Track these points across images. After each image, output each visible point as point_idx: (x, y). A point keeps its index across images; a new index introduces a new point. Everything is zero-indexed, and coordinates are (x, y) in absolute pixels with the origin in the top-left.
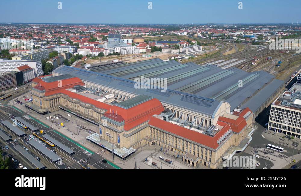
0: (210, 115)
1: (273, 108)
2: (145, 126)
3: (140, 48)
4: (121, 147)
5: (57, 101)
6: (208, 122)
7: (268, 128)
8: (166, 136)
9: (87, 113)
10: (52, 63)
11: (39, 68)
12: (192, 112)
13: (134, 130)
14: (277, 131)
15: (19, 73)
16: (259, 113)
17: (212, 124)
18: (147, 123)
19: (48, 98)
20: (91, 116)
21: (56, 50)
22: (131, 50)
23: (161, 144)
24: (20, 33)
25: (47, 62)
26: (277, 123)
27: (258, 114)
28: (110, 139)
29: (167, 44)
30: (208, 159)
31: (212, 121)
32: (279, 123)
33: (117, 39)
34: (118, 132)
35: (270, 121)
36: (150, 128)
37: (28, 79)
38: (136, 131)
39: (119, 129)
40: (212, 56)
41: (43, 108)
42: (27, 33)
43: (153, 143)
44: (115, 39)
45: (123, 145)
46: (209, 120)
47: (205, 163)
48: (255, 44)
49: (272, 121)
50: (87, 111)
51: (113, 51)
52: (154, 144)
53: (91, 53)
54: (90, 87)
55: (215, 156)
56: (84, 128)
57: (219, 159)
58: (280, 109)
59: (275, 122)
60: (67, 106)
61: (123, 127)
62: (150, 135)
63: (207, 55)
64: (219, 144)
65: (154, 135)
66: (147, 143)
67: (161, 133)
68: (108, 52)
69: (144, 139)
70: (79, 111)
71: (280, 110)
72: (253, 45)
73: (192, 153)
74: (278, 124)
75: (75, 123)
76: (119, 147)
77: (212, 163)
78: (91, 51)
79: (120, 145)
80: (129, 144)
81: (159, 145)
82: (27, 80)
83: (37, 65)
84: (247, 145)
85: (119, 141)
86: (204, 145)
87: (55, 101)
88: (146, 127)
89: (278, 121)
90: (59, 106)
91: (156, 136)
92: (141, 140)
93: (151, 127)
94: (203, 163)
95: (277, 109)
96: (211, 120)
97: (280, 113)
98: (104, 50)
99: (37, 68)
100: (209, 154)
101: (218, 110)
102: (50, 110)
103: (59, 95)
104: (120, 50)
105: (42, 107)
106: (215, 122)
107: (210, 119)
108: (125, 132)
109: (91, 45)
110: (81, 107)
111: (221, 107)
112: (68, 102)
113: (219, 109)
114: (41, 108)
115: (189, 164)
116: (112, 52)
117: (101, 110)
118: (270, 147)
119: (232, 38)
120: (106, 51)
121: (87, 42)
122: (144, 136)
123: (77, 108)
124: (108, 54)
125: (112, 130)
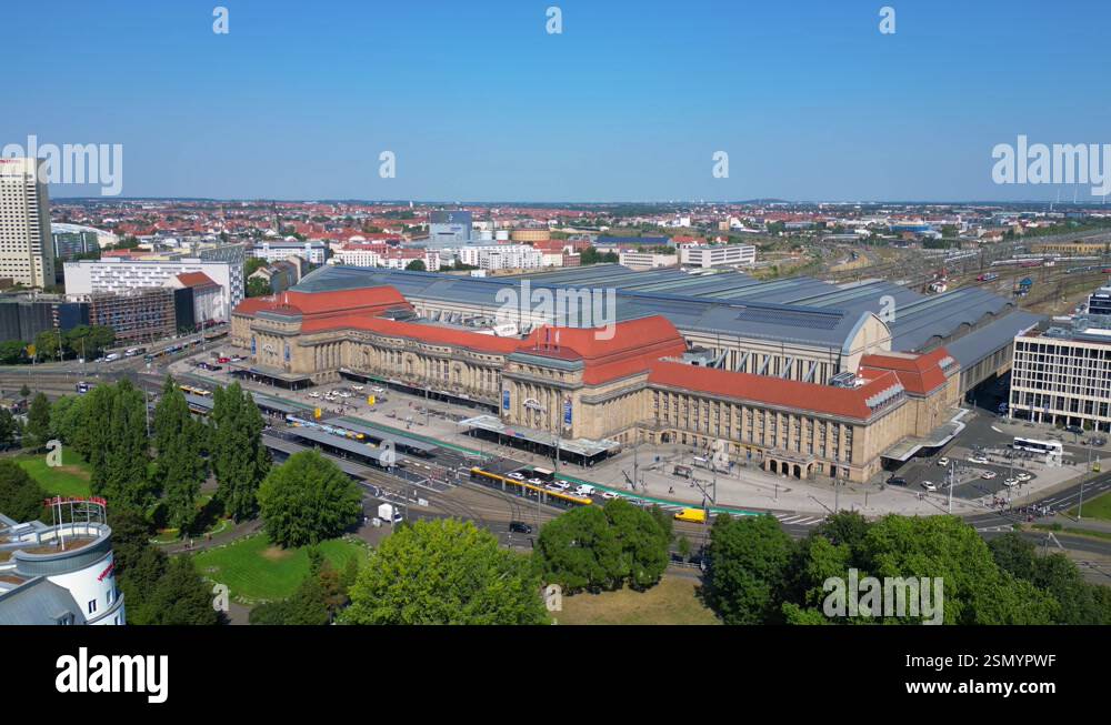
0: (834, 347)
1: (1020, 345)
2: (640, 387)
3: (544, 253)
4: (575, 435)
5: (333, 354)
6: (830, 370)
7: (1011, 411)
8: (707, 410)
9: (442, 377)
10: (268, 278)
11: (236, 288)
12: (779, 344)
13: (611, 387)
14: (1036, 419)
15: (183, 290)
16: (978, 382)
17: (842, 370)
18: (644, 377)
19: (310, 338)
20: (455, 384)
21: (259, 254)
22: (516, 257)
23: (690, 439)
24: (105, 221)
25: (254, 275)
26: (1036, 391)
27: (974, 383)
28: (538, 418)
29: (629, 245)
30: (843, 455)
31: (842, 364)
32: (1042, 392)
33: (460, 225)
34: (567, 389)
35: (1013, 388)
36: (652, 393)
37: (204, 317)
38: (616, 394)
39: (569, 379)
40: (792, 272)
41: (293, 369)
42: (131, 219)
43: (665, 438)
44: (456, 226)
45: (581, 432)
46: (834, 362)
47: (833, 469)
48: (934, 247)
49: (1023, 389)
50: (442, 369)
51: (455, 256)
52: (667, 441)
53: (382, 262)
54: (433, 316)
55: (863, 439)
56: (438, 413)
57: (874, 458)
58: (1043, 346)
59: (1031, 390)
60: (367, 366)
61: (580, 377)
62: (653, 415)
63: (775, 268)
64: (872, 408)
65: (667, 415)
66: (647, 437)
67: (691, 401)
68: (438, 263)
69: (637, 425)
70: (411, 375)
71: (1042, 350)
72: (929, 250)
73: (792, 444)
74: (1039, 395)
75: (404, 405)
76: (567, 435)
77: (857, 466)
78: (382, 257)
79: (571, 431)
80: (598, 426)
81: (684, 442)
82: (201, 319)
83: (231, 275)
84: (950, 437)
85: (569, 418)
86: (829, 413)
87: (330, 352)
88: (642, 390)
89: (1039, 386)
90: (342, 370)
91: (672, 414)
92: (629, 428)
93: (656, 391)
94: (827, 469)
95: (1034, 347)
96: (839, 359)
97: (1042, 358)
98: (427, 255)
99: (231, 283)
100: (843, 439)
101: (858, 330)
102: (313, 379)
103: (342, 335)
104: (476, 254)
105: (289, 367)
106: (851, 364)
107: (836, 357)
108: (587, 392)
109: (374, 242)
110: (417, 361)
111: (865, 325)
112: (373, 352)
113: (861, 333)
114: (288, 369)
115: (784, 476)
116: (451, 262)
117: (493, 358)
118: (1020, 443)
119: (853, 233)
120: (433, 258)
121: (359, 234)
122: (637, 418)
123: (404, 367)
124: (438, 268)
125: (548, 388)
